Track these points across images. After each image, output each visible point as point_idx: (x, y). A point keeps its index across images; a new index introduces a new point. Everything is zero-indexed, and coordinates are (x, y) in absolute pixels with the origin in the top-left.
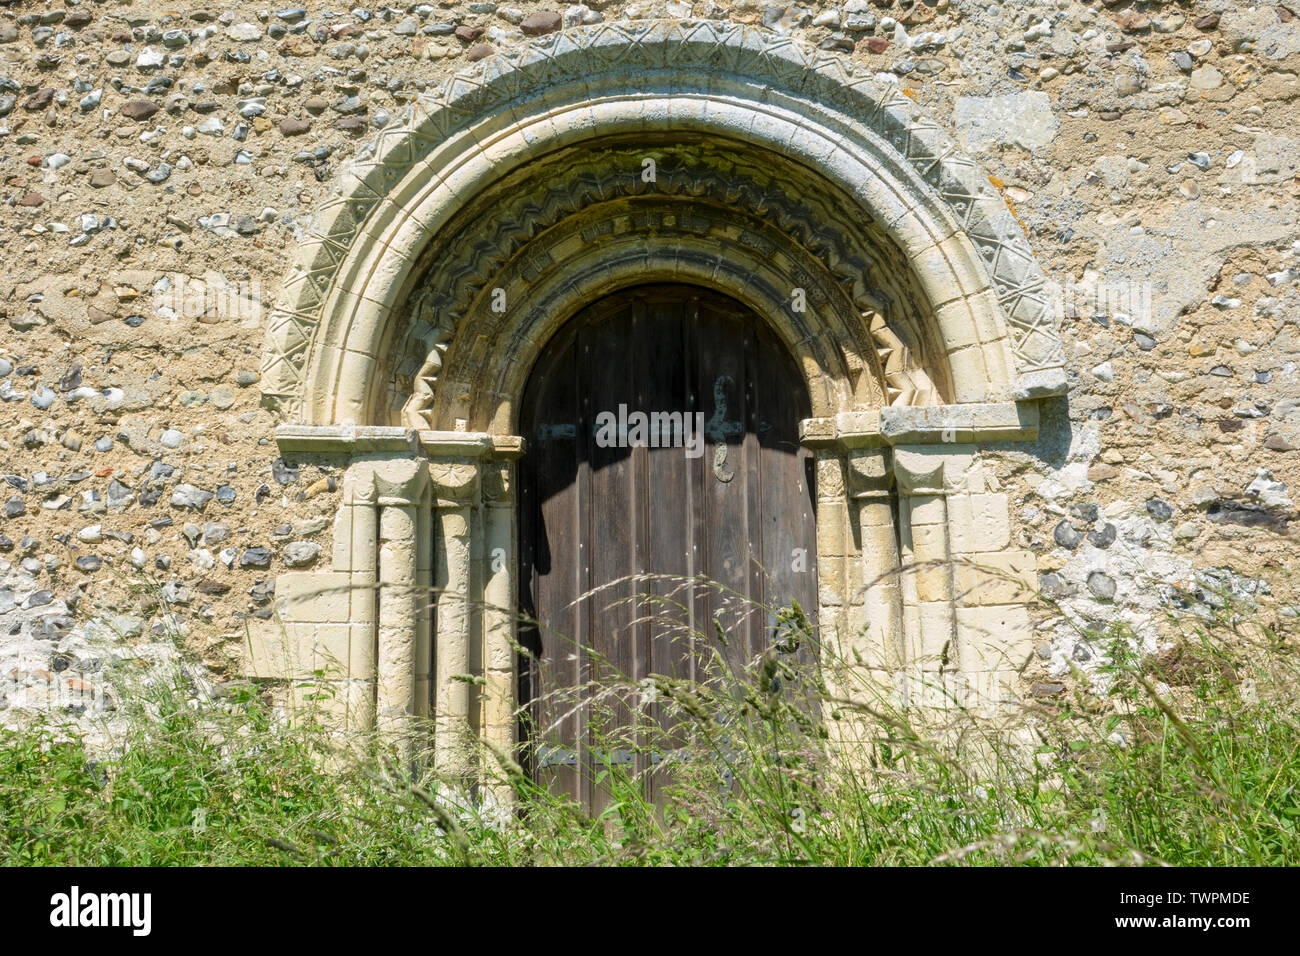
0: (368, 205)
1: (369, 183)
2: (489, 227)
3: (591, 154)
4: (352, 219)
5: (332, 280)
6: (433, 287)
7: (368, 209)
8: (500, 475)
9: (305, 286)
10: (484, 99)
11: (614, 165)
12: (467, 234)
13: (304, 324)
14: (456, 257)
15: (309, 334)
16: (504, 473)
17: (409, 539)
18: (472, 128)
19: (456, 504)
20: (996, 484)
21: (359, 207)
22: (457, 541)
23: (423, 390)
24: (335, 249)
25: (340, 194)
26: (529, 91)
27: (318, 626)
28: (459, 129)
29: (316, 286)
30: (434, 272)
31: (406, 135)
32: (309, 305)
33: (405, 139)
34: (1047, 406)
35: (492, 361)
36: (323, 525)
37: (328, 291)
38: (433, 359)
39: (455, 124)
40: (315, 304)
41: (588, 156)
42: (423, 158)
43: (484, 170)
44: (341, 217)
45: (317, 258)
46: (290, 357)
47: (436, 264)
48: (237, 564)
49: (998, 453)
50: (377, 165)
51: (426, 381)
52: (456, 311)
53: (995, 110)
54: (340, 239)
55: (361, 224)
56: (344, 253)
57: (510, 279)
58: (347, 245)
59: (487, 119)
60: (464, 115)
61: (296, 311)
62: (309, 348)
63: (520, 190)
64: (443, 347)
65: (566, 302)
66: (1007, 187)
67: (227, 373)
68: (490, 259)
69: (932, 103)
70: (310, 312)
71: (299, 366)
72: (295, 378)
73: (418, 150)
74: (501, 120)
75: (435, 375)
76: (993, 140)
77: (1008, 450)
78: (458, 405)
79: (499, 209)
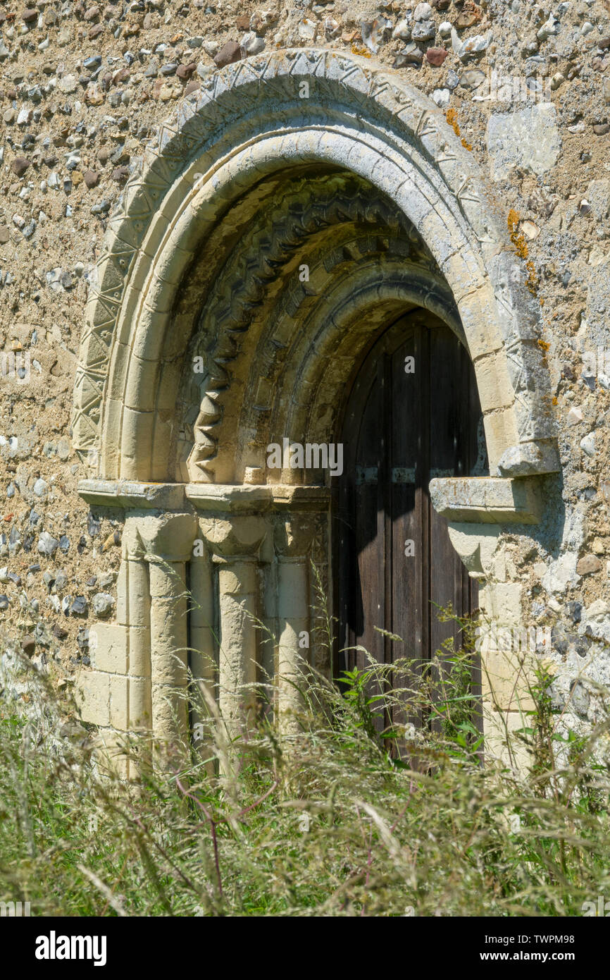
0: (128, 258)
1: (123, 235)
2: (240, 265)
3: (293, 184)
4: (118, 273)
5: (113, 334)
6: (206, 331)
7: (129, 262)
8: (284, 527)
9: (92, 342)
10: (185, 145)
11: (312, 194)
12: (224, 274)
13: (96, 379)
14: (221, 298)
15: (101, 389)
16: (287, 524)
17: (166, 596)
18: (184, 174)
19: (224, 561)
20: (513, 574)
21: (121, 261)
22: (229, 598)
23: (201, 441)
24: (110, 304)
25: (107, 249)
26: (215, 132)
27: (111, 676)
28: (176, 177)
29: (102, 341)
30: (204, 316)
31: (138, 187)
32: (97, 361)
33: (139, 192)
34: (548, 483)
35: (282, 402)
36: (111, 578)
37: (112, 345)
38: (206, 407)
39: (173, 170)
40: (103, 358)
41: (290, 186)
42: (158, 208)
43: (190, 218)
44: (108, 272)
45: (96, 314)
46: (87, 412)
47: (205, 307)
48: (71, 611)
49: (514, 536)
50: (125, 219)
51: (202, 430)
52: (221, 356)
53: (515, 128)
54: (112, 294)
55: (127, 277)
56: (118, 306)
57: (278, 315)
58: (119, 298)
59: (192, 164)
60: (177, 161)
61: (87, 367)
62: (102, 402)
63: (254, 225)
64: (214, 395)
65: (328, 337)
66: (523, 221)
67: (65, 425)
68: (241, 300)
69: (469, 124)
70: (99, 367)
71: (96, 420)
72: (93, 433)
73: (154, 200)
74: (203, 163)
75: (210, 424)
76: (513, 165)
77: (521, 534)
78: (249, 452)
79: (243, 246)
